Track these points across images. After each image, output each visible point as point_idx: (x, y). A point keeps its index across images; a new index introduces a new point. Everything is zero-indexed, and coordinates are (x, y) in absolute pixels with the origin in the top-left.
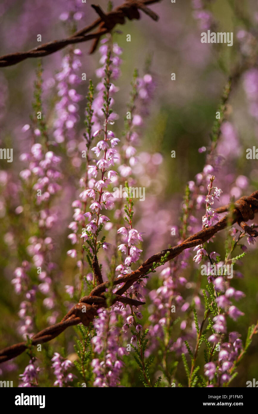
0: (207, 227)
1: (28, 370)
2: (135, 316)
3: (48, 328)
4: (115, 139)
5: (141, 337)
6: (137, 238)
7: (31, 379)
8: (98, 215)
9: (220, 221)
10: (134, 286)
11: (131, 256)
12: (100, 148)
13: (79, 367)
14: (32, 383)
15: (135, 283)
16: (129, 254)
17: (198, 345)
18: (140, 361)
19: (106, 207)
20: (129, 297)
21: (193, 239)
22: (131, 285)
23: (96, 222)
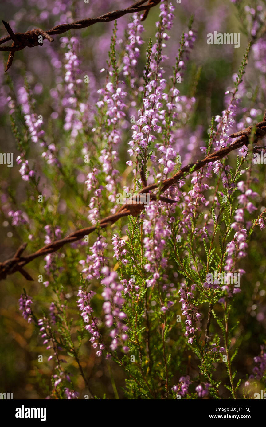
0: (224, 148)
1: (97, 244)
2: (170, 211)
3: (110, 216)
4: (163, 80)
5: (174, 226)
6: (173, 154)
7: (98, 251)
8: (148, 135)
9: (232, 143)
10: (170, 188)
11: (168, 167)
12: (152, 85)
13: (130, 245)
14: (99, 254)
15: (170, 187)
16: (166, 166)
17: (215, 233)
18: (173, 243)
19: (155, 129)
20: (166, 197)
21: (213, 156)
22: (167, 188)
23: (147, 140)
